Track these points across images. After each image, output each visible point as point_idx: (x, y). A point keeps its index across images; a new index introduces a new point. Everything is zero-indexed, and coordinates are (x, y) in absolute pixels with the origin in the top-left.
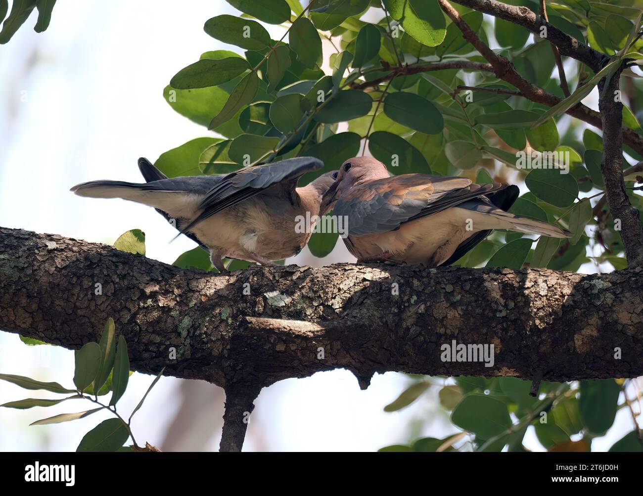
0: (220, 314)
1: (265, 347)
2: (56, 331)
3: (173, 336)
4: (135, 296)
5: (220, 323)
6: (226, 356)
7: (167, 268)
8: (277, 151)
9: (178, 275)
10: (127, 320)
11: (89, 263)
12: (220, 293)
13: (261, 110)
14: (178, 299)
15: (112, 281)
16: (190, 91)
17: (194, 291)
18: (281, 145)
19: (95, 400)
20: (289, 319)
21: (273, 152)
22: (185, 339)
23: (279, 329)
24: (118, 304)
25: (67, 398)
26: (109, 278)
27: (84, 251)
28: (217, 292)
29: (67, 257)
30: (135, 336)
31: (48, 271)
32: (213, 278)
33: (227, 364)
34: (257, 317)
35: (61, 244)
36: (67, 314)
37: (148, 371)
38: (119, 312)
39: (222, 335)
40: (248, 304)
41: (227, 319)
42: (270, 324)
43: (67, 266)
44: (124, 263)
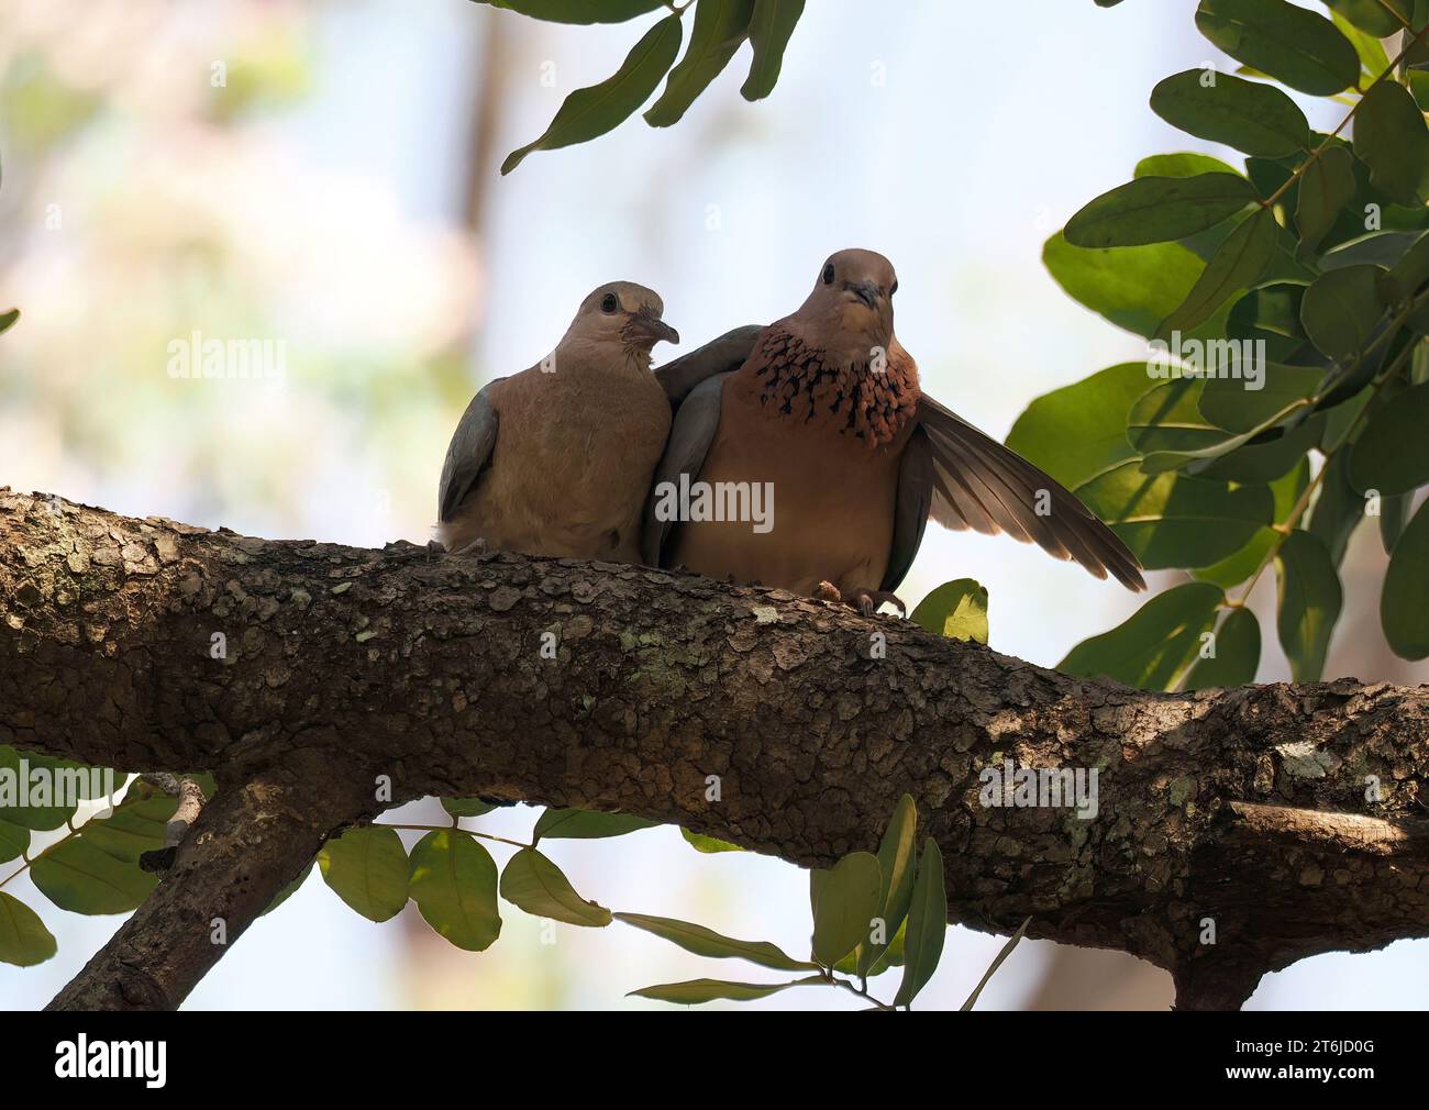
0: (1167, 792)
1: (1274, 877)
2: (770, 821)
3: (1052, 841)
4: (963, 744)
5: (1166, 814)
6: (1180, 894)
7: (1041, 678)
8: (1315, 399)
9: (1068, 696)
10: (941, 800)
11: (855, 660)
12: (1169, 742)
13: (1281, 300)
14: (1066, 753)
15: (909, 706)
16: (1106, 251)
17: (1105, 736)
18: (1326, 386)
19: (860, 989)
20: (1335, 811)
21: (1305, 401)
22: (1081, 849)
23: (1308, 832)
24: (923, 760)
25: (794, 983)
26: (899, 696)
27: (844, 632)
28: (1161, 738)
29: (801, 644)
30: (960, 839)
31: (755, 678)
32: (1152, 705)
33: (1180, 915)
34: (1257, 802)
35: (788, 612)
36: (797, 781)
37: (989, 925)
38: (923, 779)
39: (1170, 843)
40: (1236, 770)
41: (1185, 804)
42: (1288, 822)
43: (801, 666)
44: (939, 663)
